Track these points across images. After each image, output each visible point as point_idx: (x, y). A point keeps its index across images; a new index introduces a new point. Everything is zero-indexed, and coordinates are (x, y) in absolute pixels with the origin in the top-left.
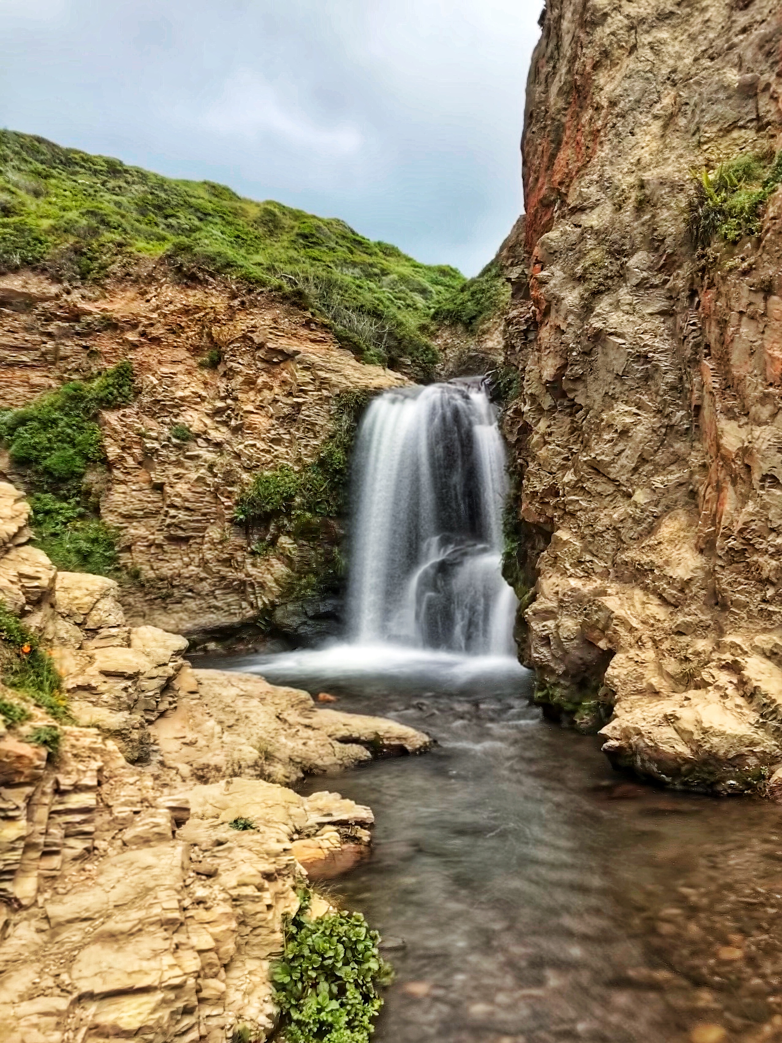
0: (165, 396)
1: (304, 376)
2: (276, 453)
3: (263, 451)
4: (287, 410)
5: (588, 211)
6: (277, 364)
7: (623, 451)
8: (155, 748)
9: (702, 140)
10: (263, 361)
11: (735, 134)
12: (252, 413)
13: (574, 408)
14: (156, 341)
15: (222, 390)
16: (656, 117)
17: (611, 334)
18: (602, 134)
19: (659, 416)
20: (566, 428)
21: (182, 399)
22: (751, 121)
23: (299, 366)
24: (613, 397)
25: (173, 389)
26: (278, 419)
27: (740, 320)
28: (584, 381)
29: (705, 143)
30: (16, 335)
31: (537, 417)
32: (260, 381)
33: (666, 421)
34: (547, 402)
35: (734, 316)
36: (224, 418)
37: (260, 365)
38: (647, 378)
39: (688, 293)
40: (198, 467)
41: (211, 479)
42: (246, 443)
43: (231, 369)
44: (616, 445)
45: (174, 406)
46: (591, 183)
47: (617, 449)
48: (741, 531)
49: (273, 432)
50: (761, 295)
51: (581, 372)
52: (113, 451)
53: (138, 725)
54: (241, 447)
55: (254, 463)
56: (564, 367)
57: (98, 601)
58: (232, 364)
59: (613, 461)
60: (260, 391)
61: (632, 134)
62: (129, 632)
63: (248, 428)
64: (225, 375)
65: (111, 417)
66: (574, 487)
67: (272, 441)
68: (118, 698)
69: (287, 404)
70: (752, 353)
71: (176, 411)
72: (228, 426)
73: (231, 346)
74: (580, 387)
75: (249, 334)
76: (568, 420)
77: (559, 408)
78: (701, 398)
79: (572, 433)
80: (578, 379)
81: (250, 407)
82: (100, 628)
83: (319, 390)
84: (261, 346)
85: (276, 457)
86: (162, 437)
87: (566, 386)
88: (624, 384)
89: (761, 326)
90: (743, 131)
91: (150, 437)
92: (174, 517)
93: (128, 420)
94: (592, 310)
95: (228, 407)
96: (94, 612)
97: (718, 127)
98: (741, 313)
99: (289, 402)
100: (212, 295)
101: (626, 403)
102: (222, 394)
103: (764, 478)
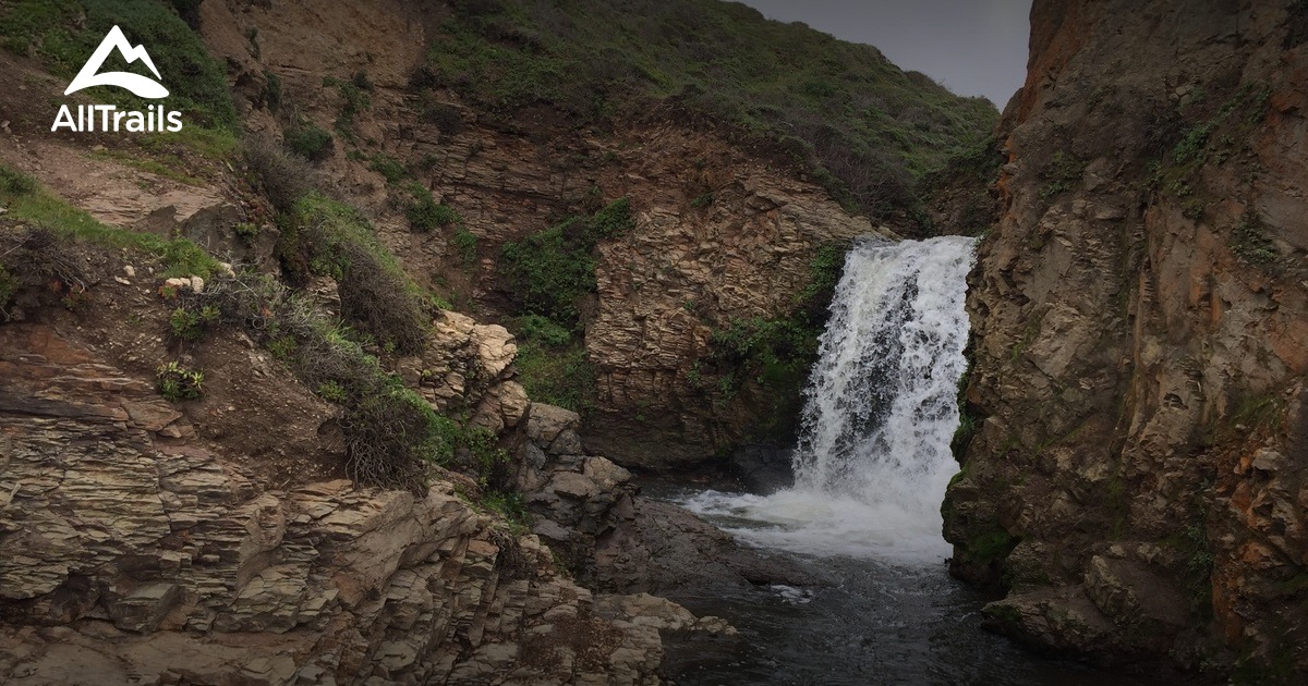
0: (656, 234)
1: (787, 227)
2: (752, 299)
3: (740, 295)
4: (767, 258)
5: (1063, 107)
6: (765, 211)
7: (1059, 348)
8: (590, 560)
9: (1180, 51)
10: (751, 208)
11: (1213, 47)
12: (735, 257)
13: (1023, 300)
14: (654, 179)
15: (709, 232)
16: (1146, 17)
17: (1060, 235)
18: (1092, 28)
19: (1097, 319)
20: (1015, 316)
21: (671, 238)
22: (1231, 36)
23: (785, 216)
24: (1056, 295)
25: (664, 228)
26: (759, 265)
27: (1173, 241)
28: (1033, 276)
29: (1183, 54)
30: (530, 166)
31: (996, 300)
32: (745, 228)
33: (1102, 326)
34: (1003, 288)
35: (1168, 239)
36: (708, 260)
37: (747, 211)
38: (1089, 281)
39: (1138, 204)
40: (678, 305)
41: (689, 317)
42: (726, 286)
43: (719, 213)
44: (1052, 341)
45: (663, 244)
46: (1070, 80)
47: (1054, 346)
48: (1144, 443)
49: (752, 278)
50: (1192, 222)
51: (1030, 266)
52: (603, 283)
53: (578, 540)
54: (720, 289)
55: (730, 306)
56: (1016, 259)
57: (562, 431)
58: (722, 208)
59: (1048, 357)
60: (744, 237)
61: (1120, 32)
62: (584, 461)
63: (729, 272)
64: (713, 219)
65: (605, 249)
66: (1010, 376)
67: (750, 286)
68: (566, 515)
69: (768, 252)
70: (1178, 275)
71: (665, 248)
72: (710, 267)
73: (723, 192)
74: (1028, 280)
75: (741, 181)
76: (1018, 309)
77: (1011, 297)
78: (1135, 308)
79: (1020, 322)
80: (1027, 273)
81: (732, 252)
82: (561, 454)
83: (801, 241)
84: (751, 193)
85: (751, 302)
86: (648, 273)
87: (1017, 277)
88: (1067, 284)
89: (1189, 251)
90: (1222, 45)
91: (637, 272)
92: (651, 350)
93: (621, 255)
94: (1047, 210)
95: (713, 250)
96: (557, 440)
97: (1197, 39)
98: (1174, 234)
99: (771, 250)
100: (712, 139)
101: (1068, 304)
102: (710, 237)
103: (1168, 397)
